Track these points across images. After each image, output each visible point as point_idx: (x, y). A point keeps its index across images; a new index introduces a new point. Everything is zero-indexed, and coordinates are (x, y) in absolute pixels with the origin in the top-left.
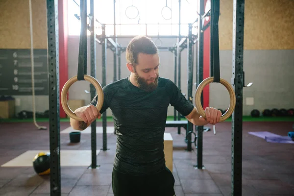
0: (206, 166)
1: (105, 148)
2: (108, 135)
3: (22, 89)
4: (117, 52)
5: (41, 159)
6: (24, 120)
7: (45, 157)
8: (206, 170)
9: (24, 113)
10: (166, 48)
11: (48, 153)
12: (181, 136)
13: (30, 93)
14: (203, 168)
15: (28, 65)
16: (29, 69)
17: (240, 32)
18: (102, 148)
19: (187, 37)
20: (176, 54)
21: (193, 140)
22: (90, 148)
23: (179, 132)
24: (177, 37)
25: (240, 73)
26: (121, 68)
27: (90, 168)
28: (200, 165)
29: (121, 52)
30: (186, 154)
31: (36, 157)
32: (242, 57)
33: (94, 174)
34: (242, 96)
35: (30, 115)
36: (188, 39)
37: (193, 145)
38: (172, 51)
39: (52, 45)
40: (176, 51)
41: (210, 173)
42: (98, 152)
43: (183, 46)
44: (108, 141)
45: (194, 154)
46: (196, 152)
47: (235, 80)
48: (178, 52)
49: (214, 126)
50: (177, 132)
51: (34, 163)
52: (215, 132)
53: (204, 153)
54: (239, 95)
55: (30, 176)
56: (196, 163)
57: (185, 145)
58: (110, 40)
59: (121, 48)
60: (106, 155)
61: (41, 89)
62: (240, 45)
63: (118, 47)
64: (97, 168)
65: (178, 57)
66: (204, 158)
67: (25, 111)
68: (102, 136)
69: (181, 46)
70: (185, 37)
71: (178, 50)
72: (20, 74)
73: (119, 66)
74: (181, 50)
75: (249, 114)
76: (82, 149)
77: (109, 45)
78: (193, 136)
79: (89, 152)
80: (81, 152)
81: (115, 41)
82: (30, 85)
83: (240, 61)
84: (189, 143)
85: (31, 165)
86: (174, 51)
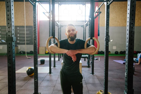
0: (95, 73)
1: (55, 66)
2: (56, 61)
3: (21, 42)
4: (60, 27)
5: (30, 70)
6: (21, 55)
7: (31, 69)
8: (95, 75)
9: (22, 52)
10: (80, 26)
11: (33, 68)
12: (85, 62)
13: (24, 44)
14: (94, 74)
15: (23, 32)
16: (24, 34)
17: (108, 20)
18: (53, 66)
19: (88, 21)
20: (84, 28)
21: (90, 63)
22: (49, 66)
23: (85, 60)
24: (84, 21)
25: (108, 36)
26: (61, 34)
27: (49, 74)
28: (93, 73)
29: (61, 27)
30: (87, 69)
31: (28, 69)
32: (109, 30)
33: (51, 76)
34: (108, 45)
35: (24, 53)
36: (89, 22)
37: (90, 65)
38: (82, 27)
39: (35, 25)
40: (84, 27)
41: (96, 76)
42: (52, 67)
43: (87, 25)
44: (56, 63)
45: (91, 69)
46: (91, 68)
47: (106, 39)
48: (85, 27)
49: (99, 58)
50: (84, 60)
51: (27, 71)
52: (99, 60)
53: (94, 68)
54: (107, 45)
55: (25, 76)
56: (91, 72)
57: (87, 65)
58: (57, 22)
59: (61, 26)
60: (55, 69)
61: (29, 42)
62: (108, 25)
63: (60, 25)
64: (52, 74)
65: (84, 29)
66: (94, 70)
67: (22, 51)
68: (53, 61)
69: (86, 25)
70: (87, 21)
71: (85, 26)
72: (20, 36)
73: (61, 33)
74: (86, 27)
75: (114, 53)
76: (45, 67)
77: (57, 24)
78: (90, 62)
79: (49, 68)
80: (45, 68)
81: (59, 23)
82: (24, 40)
83: (108, 31)
84: (89, 64)
85: (26, 72)
86: (83, 27)
